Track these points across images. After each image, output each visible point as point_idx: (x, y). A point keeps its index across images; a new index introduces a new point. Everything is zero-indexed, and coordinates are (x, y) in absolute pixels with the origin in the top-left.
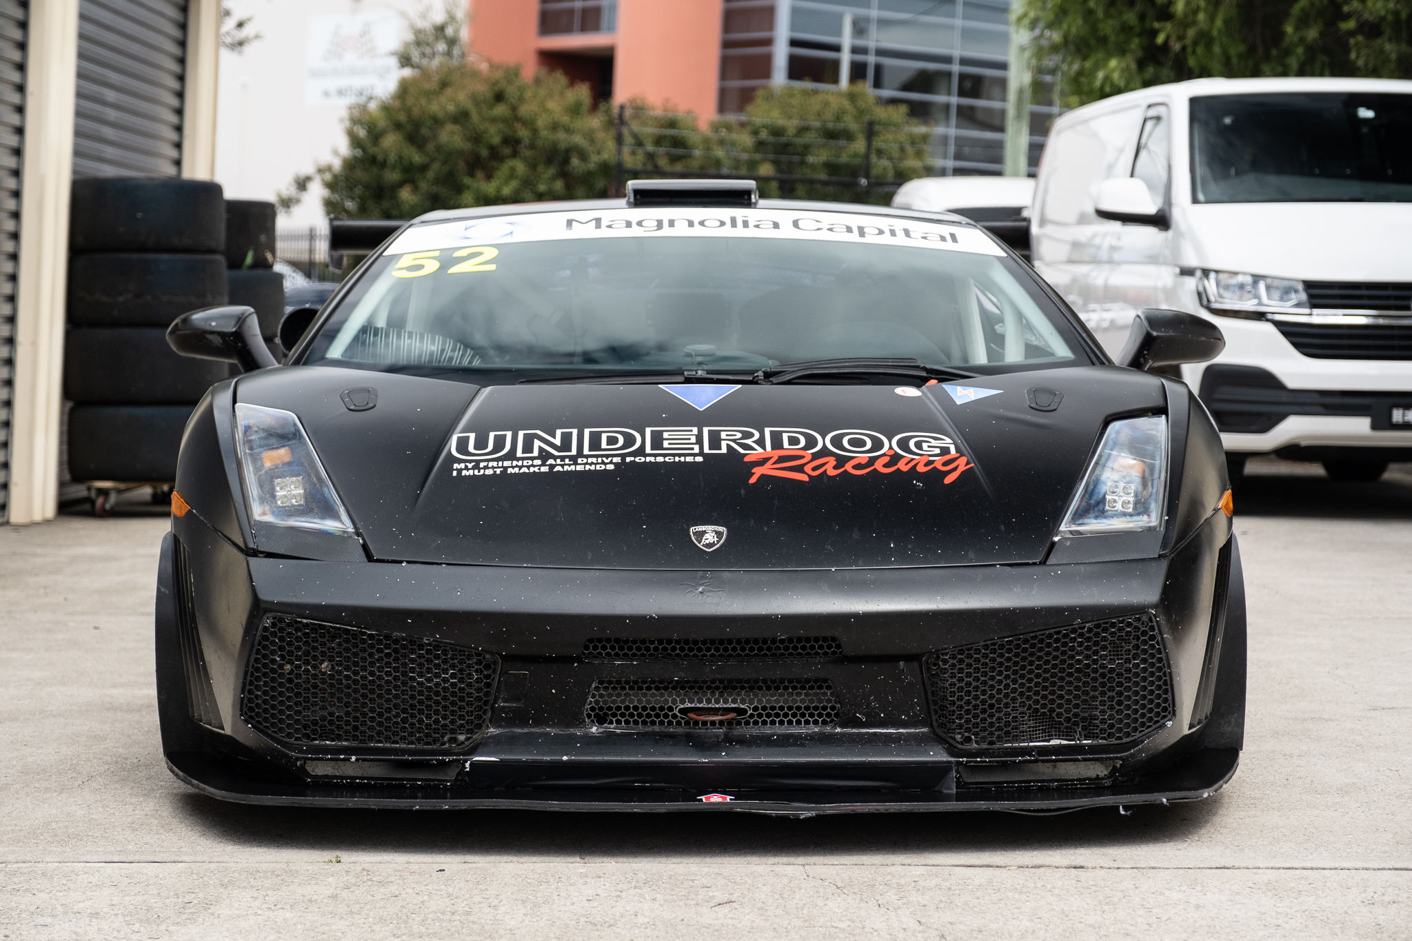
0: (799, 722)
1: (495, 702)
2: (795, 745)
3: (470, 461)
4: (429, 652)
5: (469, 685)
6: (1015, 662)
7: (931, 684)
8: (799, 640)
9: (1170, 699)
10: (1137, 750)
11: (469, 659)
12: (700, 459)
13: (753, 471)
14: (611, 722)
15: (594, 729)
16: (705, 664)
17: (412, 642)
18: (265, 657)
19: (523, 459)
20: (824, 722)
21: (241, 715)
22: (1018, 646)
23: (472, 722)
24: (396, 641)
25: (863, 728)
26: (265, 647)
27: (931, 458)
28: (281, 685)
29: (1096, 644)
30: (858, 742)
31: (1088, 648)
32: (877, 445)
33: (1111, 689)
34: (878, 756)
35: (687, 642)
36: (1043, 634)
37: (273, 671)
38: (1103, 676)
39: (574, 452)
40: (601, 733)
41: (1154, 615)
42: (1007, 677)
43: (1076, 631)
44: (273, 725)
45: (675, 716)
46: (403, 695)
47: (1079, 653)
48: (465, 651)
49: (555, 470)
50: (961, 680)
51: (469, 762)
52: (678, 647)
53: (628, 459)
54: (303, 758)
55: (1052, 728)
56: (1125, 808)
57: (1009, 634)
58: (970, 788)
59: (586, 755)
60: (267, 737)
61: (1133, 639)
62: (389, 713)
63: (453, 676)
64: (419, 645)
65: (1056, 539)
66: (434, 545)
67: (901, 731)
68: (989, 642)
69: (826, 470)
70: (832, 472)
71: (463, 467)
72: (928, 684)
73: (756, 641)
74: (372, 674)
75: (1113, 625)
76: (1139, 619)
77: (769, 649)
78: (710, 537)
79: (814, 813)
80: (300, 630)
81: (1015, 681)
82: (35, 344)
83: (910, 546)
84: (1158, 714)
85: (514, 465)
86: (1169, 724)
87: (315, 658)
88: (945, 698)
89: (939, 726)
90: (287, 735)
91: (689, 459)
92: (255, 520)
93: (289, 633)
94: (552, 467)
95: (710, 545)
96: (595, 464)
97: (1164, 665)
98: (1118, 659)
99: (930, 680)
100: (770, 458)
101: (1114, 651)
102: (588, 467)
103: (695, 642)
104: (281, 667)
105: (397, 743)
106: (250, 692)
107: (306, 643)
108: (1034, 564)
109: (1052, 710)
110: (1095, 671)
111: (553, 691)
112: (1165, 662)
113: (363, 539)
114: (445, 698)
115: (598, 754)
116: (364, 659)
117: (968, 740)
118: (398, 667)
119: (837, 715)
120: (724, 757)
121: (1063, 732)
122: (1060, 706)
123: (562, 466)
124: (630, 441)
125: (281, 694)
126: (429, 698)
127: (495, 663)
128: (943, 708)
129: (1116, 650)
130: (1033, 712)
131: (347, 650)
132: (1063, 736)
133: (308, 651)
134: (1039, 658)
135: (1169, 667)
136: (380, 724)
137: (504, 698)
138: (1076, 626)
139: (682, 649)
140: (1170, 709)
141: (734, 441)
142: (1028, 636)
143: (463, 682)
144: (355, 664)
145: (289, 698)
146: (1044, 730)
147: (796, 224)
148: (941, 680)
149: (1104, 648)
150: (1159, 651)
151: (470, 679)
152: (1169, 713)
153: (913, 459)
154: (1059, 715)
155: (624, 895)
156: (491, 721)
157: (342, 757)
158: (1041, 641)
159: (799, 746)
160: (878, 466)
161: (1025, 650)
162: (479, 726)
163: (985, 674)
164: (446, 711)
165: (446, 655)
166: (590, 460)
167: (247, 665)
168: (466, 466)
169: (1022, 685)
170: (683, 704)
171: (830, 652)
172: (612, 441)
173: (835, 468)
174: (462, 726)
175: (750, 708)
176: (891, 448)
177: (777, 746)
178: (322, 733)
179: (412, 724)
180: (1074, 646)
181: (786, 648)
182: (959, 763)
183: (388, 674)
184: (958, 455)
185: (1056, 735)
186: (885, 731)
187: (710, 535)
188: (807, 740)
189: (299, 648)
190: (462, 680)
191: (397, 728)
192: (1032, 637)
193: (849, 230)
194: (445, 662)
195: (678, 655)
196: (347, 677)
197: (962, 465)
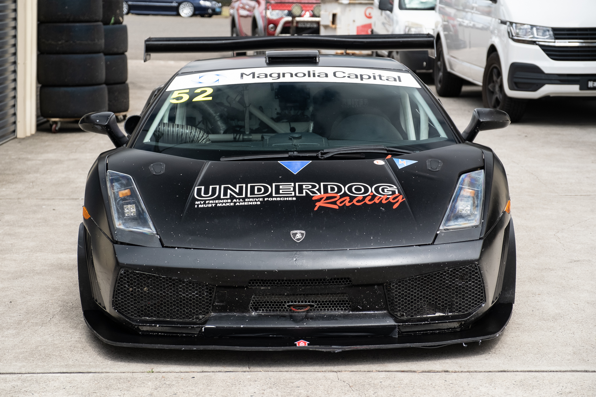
0: (335, 309)
1: (214, 303)
2: (333, 319)
3: (202, 200)
4: (187, 284)
5: (203, 297)
6: (421, 285)
7: (388, 294)
8: (335, 279)
9: (484, 296)
10: (470, 317)
11: (203, 287)
12: (294, 199)
13: (316, 204)
14: (260, 310)
15: (253, 313)
16: (297, 288)
17: (180, 281)
18: (122, 285)
19: (223, 199)
20: (345, 310)
21: (113, 306)
22: (422, 279)
23: (205, 311)
24: (174, 280)
25: (361, 311)
26: (121, 281)
27: (388, 196)
28: (128, 296)
29: (454, 276)
30: (359, 318)
31: (451, 278)
32: (366, 190)
33: (460, 293)
34: (366, 324)
35: (290, 281)
36: (433, 274)
37: (125, 290)
38: (457, 288)
39: (244, 196)
40: (256, 315)
41: (477, 264)
42: (418, 291)
43: (446, 272)
44: (125, 311)
45: (285, 308)
46: (177, 300)
47: (447, 280)
48: (201, 284)
49: (236, 204)
50: (400, 293)
51: (204, 328)
52: (286, 282)
53: (266, 199)
54: (138, 325)
55: (436, 308)
56: (465, 344)
57: (418, 274)
58: (403, 334)
59: (250, 325)
60: (123, 316)
61: (469, 274)
62: (172, 307)
63: (197, 294)
64: (183, 282)
65: (438, 232)
66: (188, 240)
67: (376, 312)
68: (410, 278)
69: (345, 203)
70: (348, 204)
71: (199, 203)
72: (386, 294)
73: (317, 280)
74: (164, 292)
75: (461, 269)
76: (471, 266)
77: (323, 283)
78: (299, 236)
79: (341, 350)
80: (135, 275)
81: (421, 292)
82: (25, 64)
83: (379, 238)
84: (479, 302)
85: (220, 202)
86: (483, 305)
87: (142, 286)
88: (393, 300)
89: (391, 310)
90: (131, 315)
91: (290, 199)
92: (116, 228)
93: (131, 276)
94: (235, 203)
95: (299, 239)
96: (253, 202)
97: (481, 283)
98: (463, 281)
99: (387, 292)
100: (323, 198)
101: (461, 278)
102: (249, 203)
103: (293, 281)
104: (128, 289)
105: (175, 319)
106: (116, 298)
107: (138, 280)
108: (429, 244)
109: (436, 302)
110: (454, 287)
111: (237, 299)
112: (482, 282)
113: (160, 236)
114: (194, 302)
115: (255, 324)
116: (161, 287)
117: (403, 315)
118: (175, 290)
119: (350, 307)
120: (305, 325)
121: (441, 310)
122: (439, 300)
123: (239, 202)
124: (266, 190)
125: (128, 299)
126: (187, 302)
127: (213, 288)
128: (392, 303)
129: (462, 279)
130: (429, 303)
131: (154, 283)
132: (441, 311)
133: (139, 283)
134: (431, 283)
135: (483, 284)
136: (168, 312)
137: (217, 301)
138: (446, 270)
139: (288, 283)
140: (484, 299)
141: (308, 189)
142: (426, 275)
143: (201, 296)
144: (158, 289)
145: (131, 301)
146: (433, 310)
147: (335, 74)
148: (392, 293)
149: (457, 278)
150: (479, 278)
151: (204, 295)
152: (483, 301)
153: (381, 197)
154: (439, 304)
155: (265, 392)
156: (212, 310)
157: (153, 325)
158: (432, 276)
159: (335, 320)
160: (367, 201)
161: (425, 280)
162: (208, 313)
163: (409, 290)
164: (194, 307)
165: (194, 286)
166: (250, 200)
167: (115, 288)
168: (201, 203)
169: (424, 293)
170: (289, 303)
171: (347, 283)
172: (259, 190)
173: (349, 202)
174: (201, 313)
175: (315, 304)
176: (372, 192)
177: (326, 320)
178: (145, 314)
179: (181, 312)
180: (445, 278)
181: (330, 282)
182: (399, 325)
183: (171, 292)
184: (399, 194)
185: (438, 311)
186: (369, 312)
187: (299, 235)
188: (338, 317)
189: (135, 282)
190: (200, 295)
191: (175, 313)
192: (428, 275)
193: (357, 77)
194: (193, 288)
195: (286, 286)
196: (155, 294)
197: (400, 199)
